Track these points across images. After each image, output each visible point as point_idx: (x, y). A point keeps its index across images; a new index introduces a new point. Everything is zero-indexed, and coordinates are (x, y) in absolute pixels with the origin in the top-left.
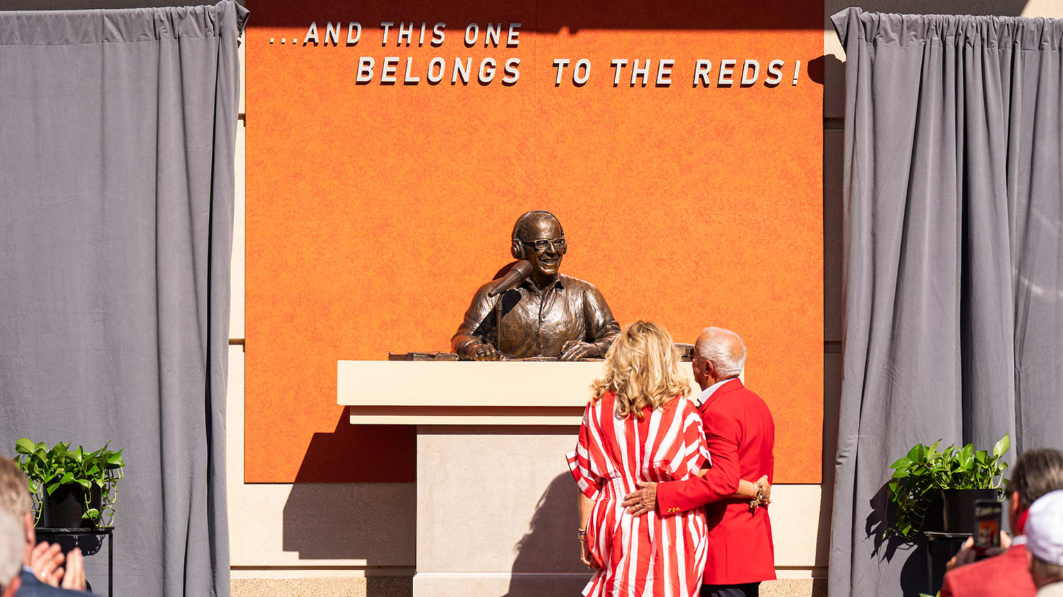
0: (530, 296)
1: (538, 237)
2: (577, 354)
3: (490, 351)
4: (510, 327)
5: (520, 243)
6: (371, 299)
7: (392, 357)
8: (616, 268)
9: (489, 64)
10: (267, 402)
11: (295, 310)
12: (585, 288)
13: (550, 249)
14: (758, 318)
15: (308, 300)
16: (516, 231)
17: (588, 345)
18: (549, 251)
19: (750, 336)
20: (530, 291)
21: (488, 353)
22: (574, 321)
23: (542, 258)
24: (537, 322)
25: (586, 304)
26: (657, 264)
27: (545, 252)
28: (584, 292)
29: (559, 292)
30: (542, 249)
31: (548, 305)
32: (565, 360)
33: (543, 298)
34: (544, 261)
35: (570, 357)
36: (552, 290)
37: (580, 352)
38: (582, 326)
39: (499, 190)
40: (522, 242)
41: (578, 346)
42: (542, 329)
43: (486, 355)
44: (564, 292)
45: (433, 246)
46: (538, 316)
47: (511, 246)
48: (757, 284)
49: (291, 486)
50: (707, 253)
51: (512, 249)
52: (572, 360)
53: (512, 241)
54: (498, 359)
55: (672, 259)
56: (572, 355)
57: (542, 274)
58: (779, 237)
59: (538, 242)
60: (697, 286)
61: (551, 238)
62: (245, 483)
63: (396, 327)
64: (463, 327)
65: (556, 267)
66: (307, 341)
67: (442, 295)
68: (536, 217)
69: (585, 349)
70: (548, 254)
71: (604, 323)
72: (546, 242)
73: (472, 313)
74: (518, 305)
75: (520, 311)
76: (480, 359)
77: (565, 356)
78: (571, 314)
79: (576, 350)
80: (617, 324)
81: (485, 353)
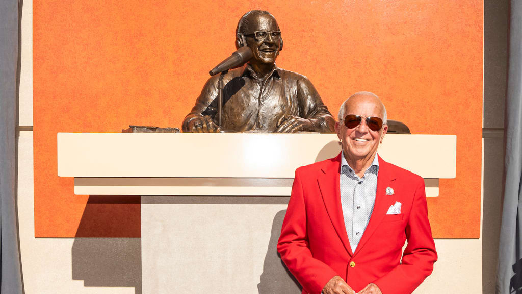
0: (251, 82)
1: (258, 29)
2: (293, 127)
3: (207, 123)
4: (234, 109)
5: (243, 37)
6: (128, 94)
7: (123, 131)
8: (322, 69)
10: (50, 175)
11: (70, 103)
12: (299, 79)
13: (268, 39)
14: (432, 109)
15: (80, 95)
16: (240, 26)
17: (303, 120)
18: (267, 41)
19: (426, 124)
20: (251, 78)
21: (205, 125)
22: (289, 104)
23: (261, 48)
24: (257, 104)
25: (299, 90)
26: (355, 66)
27: (265, 43)
28: (298, 81)
29: (276, 80)
30: (262, 40)
31: (267, 91)
32: (281, 132)
33: (262, 85)
34: (262, 50)
35: (286, 130)
36: (270, 78)
37: (296, 125)
38: (296, 109)
39: (229, 7)
40: (244, 36)
41: (293, 120)
42: (262, 110)
43: (203, 127)
44: (280, 80)
45: (177, 51)
46: (258, 100)
47: (235, 39)
48: (432, 83)
49: (73, 240)
50: (393, 58)
51: (236, 43)
52: (288, 132)
53: (236, 36)
54: (215, 131)
55: (366, 62)
56: (288, 128)
57: (261, 63)
58: (449, 46)
59: (257, 33)
60: (385, 84)
61: (269, 30)
62: (36, 238)
63: (148, 116)
64: (195, 109)
65: (274, 57)
66: (80, 127)
67: (184, 90)
68: (256, 14)
69: (300, 122)
70: (266, 43)
71: (315, 107)
72: (264, 34)
73: (202, 99)
74: (240, 90)
75: (243, 96)
76: (197, 131)
77: (281, 129)
78: (287, 98)
79: (292, 123)
80: (326, 107)
81: (202, 125)
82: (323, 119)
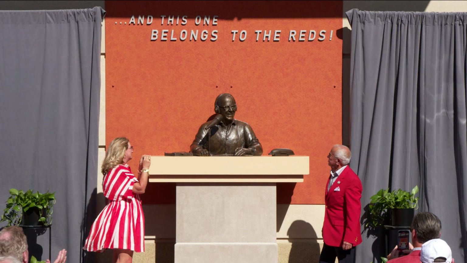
0: (222, 128)
1: (225, 105)
2: (241, 153)
4: (214, 141)
7: (166, 155)
9: (205, 33)
11: (126, 134)
13: (230, 109)
14: (315, 136)
16: (217, 102)
17: (246, 149)
18: (230, 110)
20: (222, 126)
21: (205, 153)
22: (240, 139)
23: (227, 113)
24: (225, 139)
25: (245, 131)
26: (274, 115)
27: (228, 111)
29: (234, 127)
31: (229, 133)
32: (236, 156)
33: (227, 129)
36: (231, 126)
37: (243, 152)
38: (243, 141)
39: (209, 84)
40: (219, 107)
41: (242, 150)
42: (227, 142)
44: (236, 127)
46: (225, 137)
48: (315, 123)
50: (294, 110)
51: (215, 109)
52: (239, 156)
53: (215, 106)
54: (209, 155)
55: (280, 112)
56: (239, 154)
57: (227, 120)
58: (324, 103)
59: (225, 107)
60: (290, 124)
61: (231, 105)
63: (167, 141)
64: (194, 141)
65: (233, 117)
67: (186, 127)
68: (224, 96)
69: (244, 151)
71: (252, 140)
72: (228, 107)
73: (198, 135)
74: (217, 132)
75: (218, 135)
76: (202, 156)
77: (236, 154)
78: (239, 136)
79: (241, 151)
80: (257, 140)
81: (204, 153)
82: (255, 148)
